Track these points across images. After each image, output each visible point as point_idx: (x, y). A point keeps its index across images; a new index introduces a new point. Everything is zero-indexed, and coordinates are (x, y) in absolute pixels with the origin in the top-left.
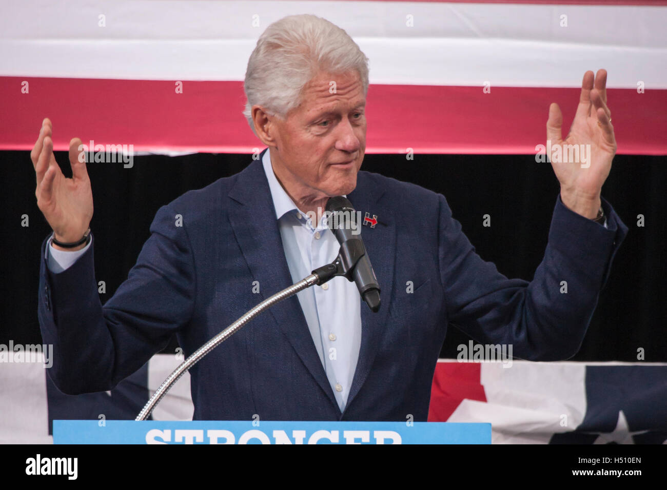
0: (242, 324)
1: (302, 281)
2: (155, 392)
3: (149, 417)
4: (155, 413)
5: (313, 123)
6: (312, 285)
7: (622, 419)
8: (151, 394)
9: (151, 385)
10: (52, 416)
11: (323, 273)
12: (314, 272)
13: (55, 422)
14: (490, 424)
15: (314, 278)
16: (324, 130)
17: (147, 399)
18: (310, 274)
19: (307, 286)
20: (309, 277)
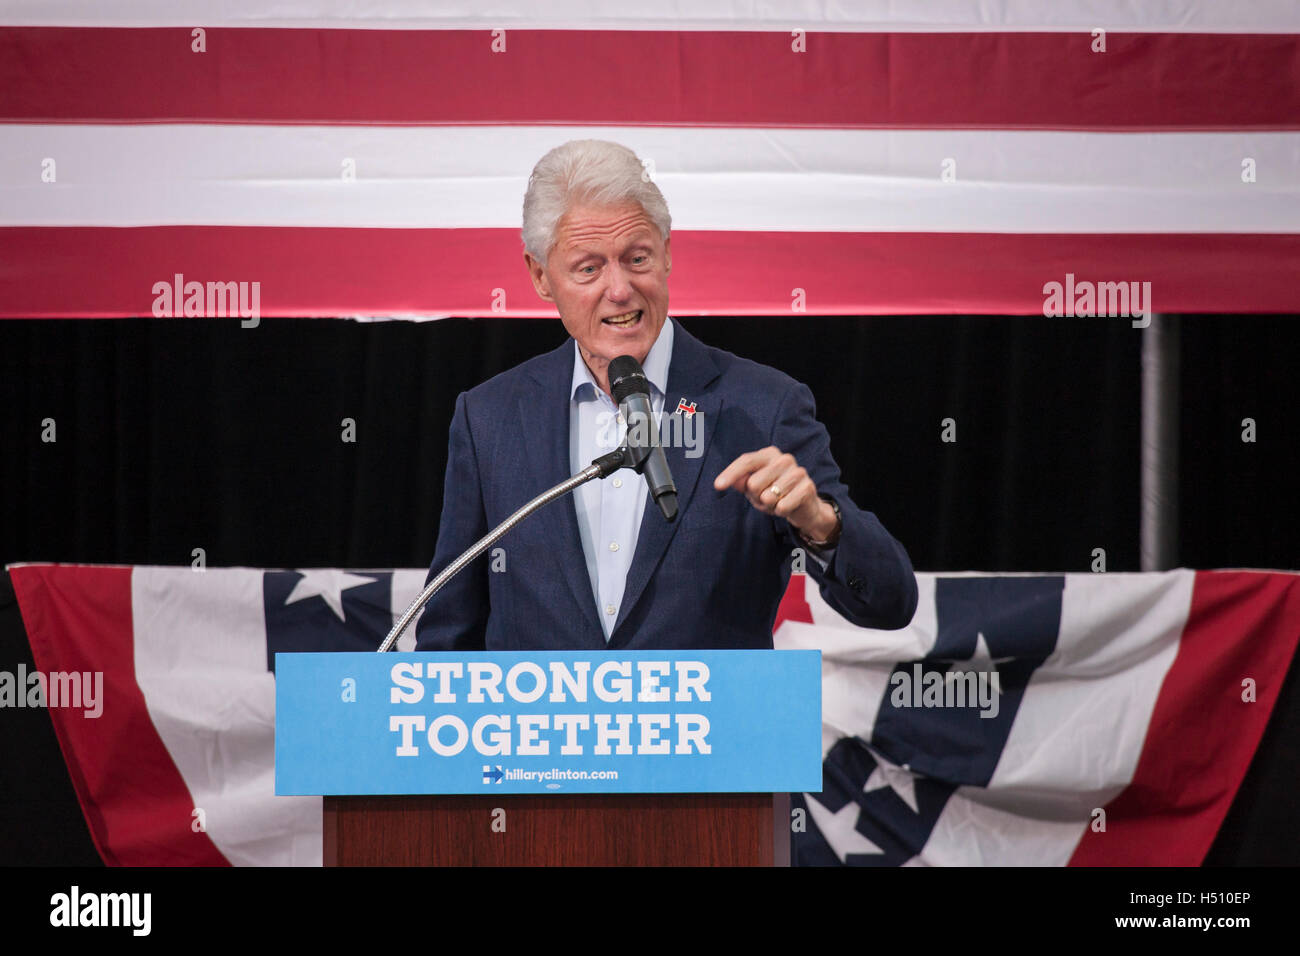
0: (507, 529)
1: (581, 474)
2: (400, 616)
3: (393, 648)
4: (400, 644)
5: (575, 267)
6: (592, 478)
7: (982, 644)
8: (395, 619)
9: (396, 607)
10: (274, 647)
11: (606, 463)
12: (594, 463)
13: (277, 655)
14: (820, 651)
15: (595, 469)
16: (589, 278)
17: (390, 626)
18: (590, 464)
19: (587, 480)
20: (589, 468)
